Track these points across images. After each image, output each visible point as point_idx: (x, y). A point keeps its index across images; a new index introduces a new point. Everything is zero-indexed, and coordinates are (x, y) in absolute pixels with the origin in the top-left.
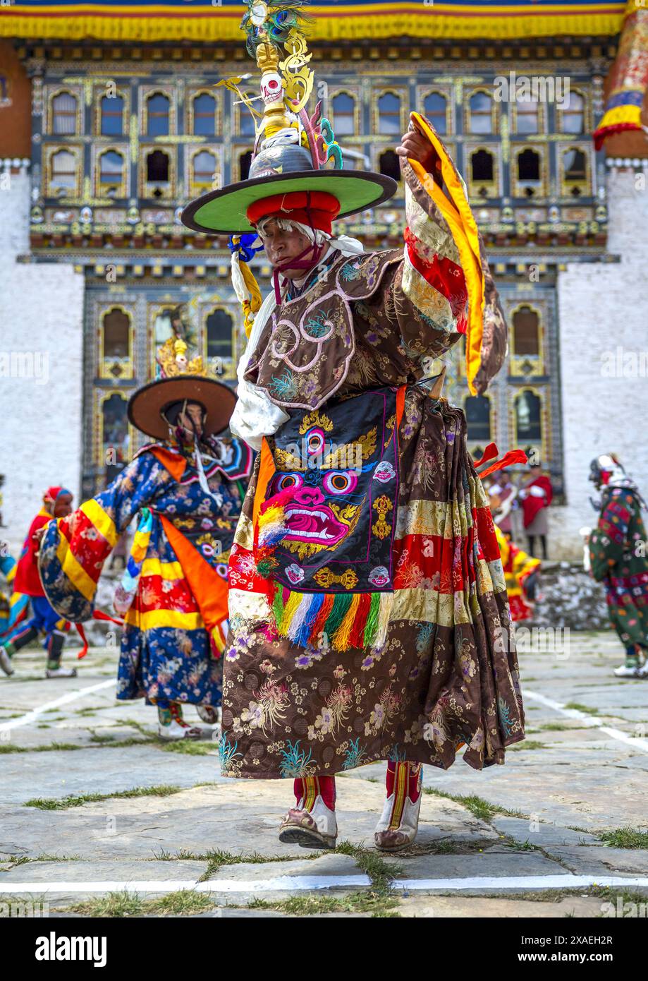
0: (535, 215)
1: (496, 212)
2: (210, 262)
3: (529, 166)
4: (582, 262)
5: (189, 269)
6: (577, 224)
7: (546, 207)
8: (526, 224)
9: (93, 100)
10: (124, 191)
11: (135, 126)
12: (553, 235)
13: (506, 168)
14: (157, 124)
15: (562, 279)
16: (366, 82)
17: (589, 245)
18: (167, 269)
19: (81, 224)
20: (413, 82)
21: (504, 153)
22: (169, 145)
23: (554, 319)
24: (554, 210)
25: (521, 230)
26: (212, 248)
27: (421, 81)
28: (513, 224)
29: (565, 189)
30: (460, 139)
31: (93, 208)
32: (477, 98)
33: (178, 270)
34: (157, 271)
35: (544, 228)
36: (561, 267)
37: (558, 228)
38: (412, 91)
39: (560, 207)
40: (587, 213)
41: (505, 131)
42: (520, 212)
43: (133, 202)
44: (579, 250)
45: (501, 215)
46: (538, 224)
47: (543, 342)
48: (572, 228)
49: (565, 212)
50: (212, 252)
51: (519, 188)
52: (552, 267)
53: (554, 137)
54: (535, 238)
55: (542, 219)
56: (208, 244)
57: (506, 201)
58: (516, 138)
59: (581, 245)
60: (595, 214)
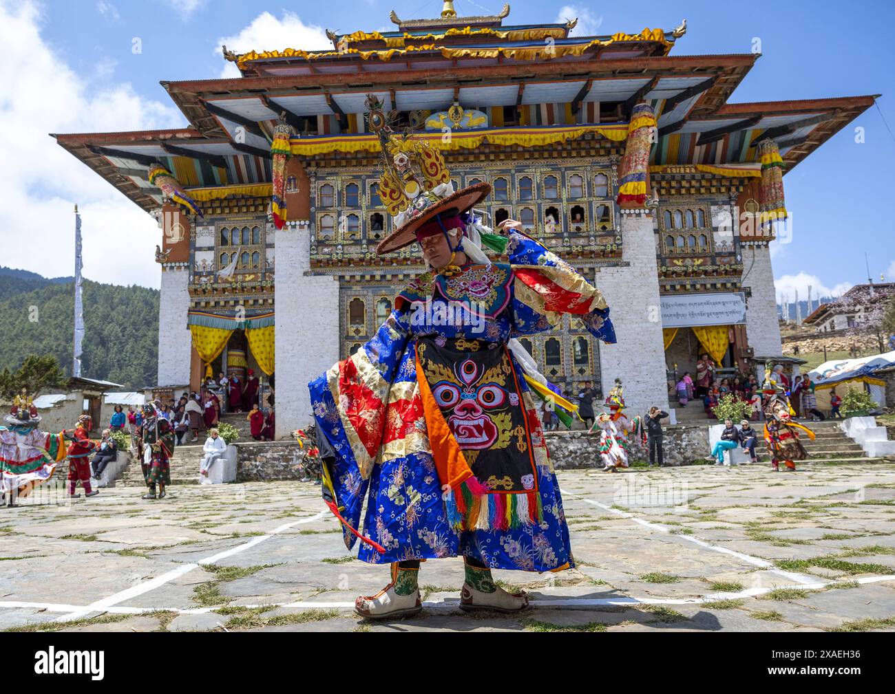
0: (582, 241)
1: (560, 240)
2: (405, 272)
4: (609, 266)
5: (394, 276)
6: (605, 246)
7: (588, 237)
8: (577, 247)
9: (342, 188)
10: (359, 236)
11: (364, 201)
12: (592, 252)
13: (565, 216)
14: (375, 201)
15: (598, 276)
16: (488, 172)
17: (612, 257)
18: (383, 277)
19: (337, 254)
20: (513, 172)
21: (564, 208)
22: (382, 210)
24: (592, 238)
25: (574, 250)
26: (407, 264)
27: (517, 171)
28: (570, 246)
29: (599, 227)
30: (539, 201)
31: (343, 245)
32: (550, 182)
33: (389, 277)
34: (378, 278)
35: (586, 248)
36: (597, 269)
37: (594, 248)
38: (513, 176)
39: (595, 237)
40: (611, 239)
41: (564, 196)
42: (573, 240)
43: (364, 241)
44: (607, 260)
45: (564, 242)
46: (583, 246)
48: (603, 248)
49: (598, 239)
50: (406, 267)
51: (573, 227)
52: (592, 269)
53: (591, 199)
54: (582, 254)
55: (586, 244)
56: (405, 263)
57: (565, 234)
58: (569, 200)
59: (608, 257)
60: (615, 240)
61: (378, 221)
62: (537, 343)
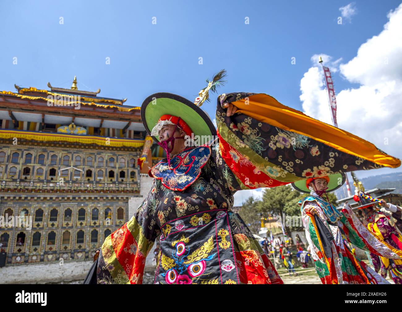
0: (123, 186)
1: (114, 185)
3: (122, 174)
4: (134, 197)
5: (32, 198)
6: (133, 188)
7: (126, 184)
8: (121, 188)
12: (127, 190)
13: (117, 175)
14: (28, 161)
15: (129, 201)
16: (84, 153)
17: (136, 193)
18: (26, 198)
20: (96, 154)
21: (117, 171)
22: (31, 166)
23: (127, 211)
24: (128, 185)
25: (120, 189)
26: (40, 192)
27: (97, 154)
28: (118, 188)
29: (131, 180)
30: (106, 168)
32: (112, 160)
33: (29, 198)
35: (125, 189)
36: (129, 198)
37: (129, 189)
38: (96, 156)
39: (129, 184)
40: (135, 186)
41: (117, 166)
42: (120, 185)
44: (133, 194)
45: (116, 185)
46: (124, 188)
47: (124, 216)
48: (132, 189)
49: (130, 185)
50: (39, 194)
51: (120, 179)
52: (127, 198)
53: (128, 168)
54: (124, 191)
55: (125, 187)
57: (117, 182)
58: (119, 168)
59: (134, 193)
60: (137, 186)
61: (27, 171)
62: (101, 231)
